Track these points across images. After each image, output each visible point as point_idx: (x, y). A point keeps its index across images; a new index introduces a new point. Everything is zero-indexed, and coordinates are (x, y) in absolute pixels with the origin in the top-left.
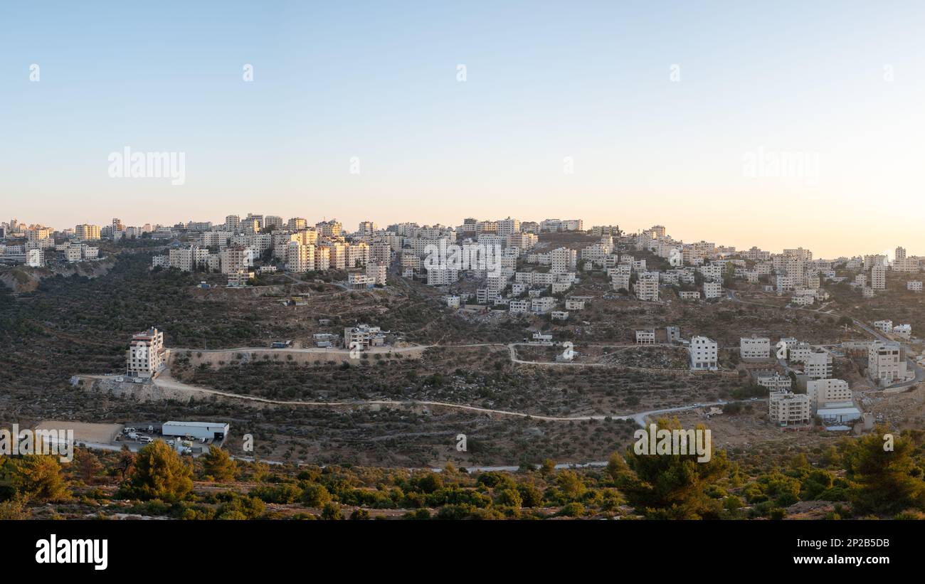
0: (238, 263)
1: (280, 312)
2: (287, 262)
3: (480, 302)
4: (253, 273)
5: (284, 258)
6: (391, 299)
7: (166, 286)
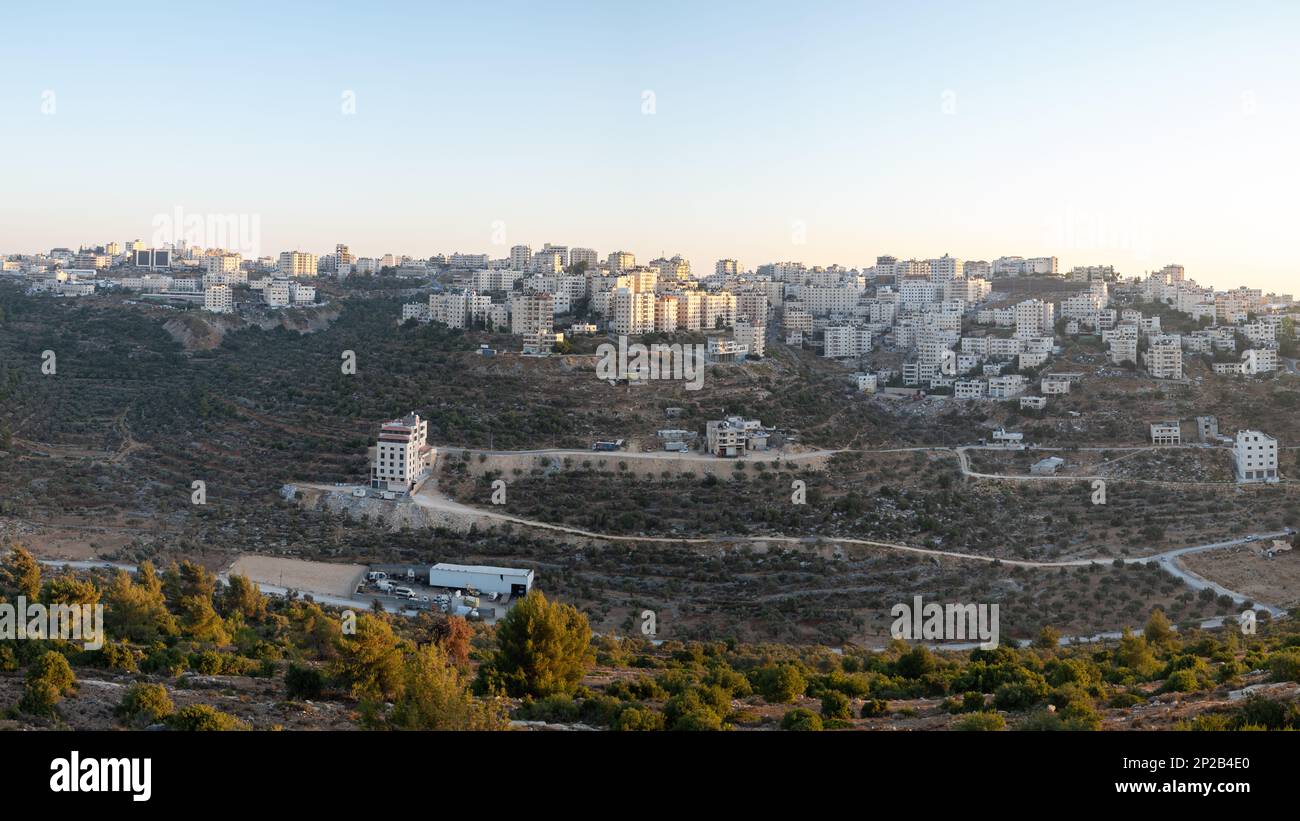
0: (537, 319)
1: (605, 395)
2: (612, 318)
3: (908, 383)
4: (562, 334)
5: (607, 313)
6: (774, 377)
7: (427, 350)
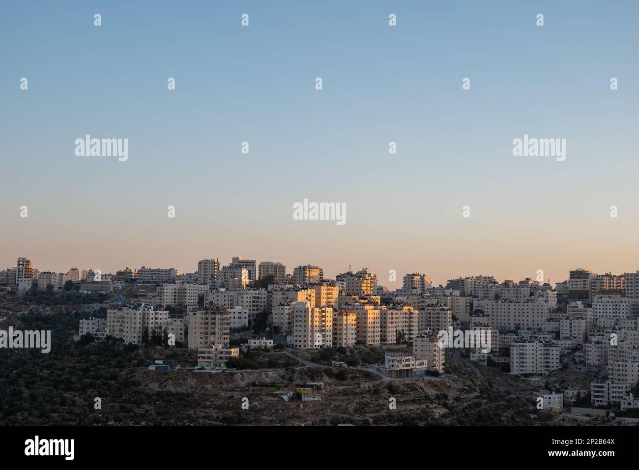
0: (214, 333)
1: (277, 411)
2: (290, 333)
3: (596, 404)
4: (237, 350)
5: (285, 328)
6: (452, 394)
7: (100, 366)
